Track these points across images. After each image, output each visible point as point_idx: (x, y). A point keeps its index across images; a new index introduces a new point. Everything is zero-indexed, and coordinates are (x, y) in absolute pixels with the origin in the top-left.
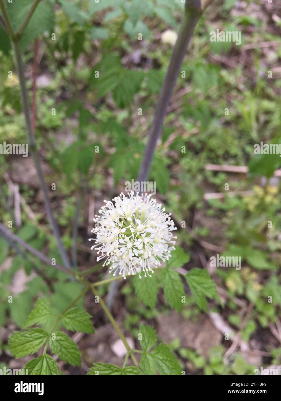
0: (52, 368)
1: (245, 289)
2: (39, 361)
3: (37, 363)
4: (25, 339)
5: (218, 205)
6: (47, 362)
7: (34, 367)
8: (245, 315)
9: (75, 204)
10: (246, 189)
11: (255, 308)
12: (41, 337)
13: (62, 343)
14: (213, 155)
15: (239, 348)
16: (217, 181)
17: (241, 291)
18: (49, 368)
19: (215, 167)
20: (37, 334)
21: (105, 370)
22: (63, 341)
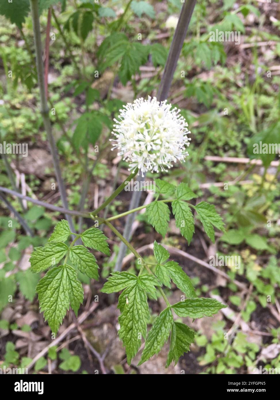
0: (71, 277)
1: (245, 271)
2: (60, 270)
3: (58, 272)
4: (46, 254)
5: (218, 193)
6: (67, 272)
7: (55, 277)
8: (245, 296)
9: (80, 192)
10: (245, 179)
11: (255, 288)
12: (62, 251)
13: (81, 256)
14: (213, 147)
15: (240, 328)
16: (217, 170)
17: (241, 273)
18: (69, 277)
19: (216, 159)
20: (58, 248)
21: (121, 279)
22: (82, 254)
